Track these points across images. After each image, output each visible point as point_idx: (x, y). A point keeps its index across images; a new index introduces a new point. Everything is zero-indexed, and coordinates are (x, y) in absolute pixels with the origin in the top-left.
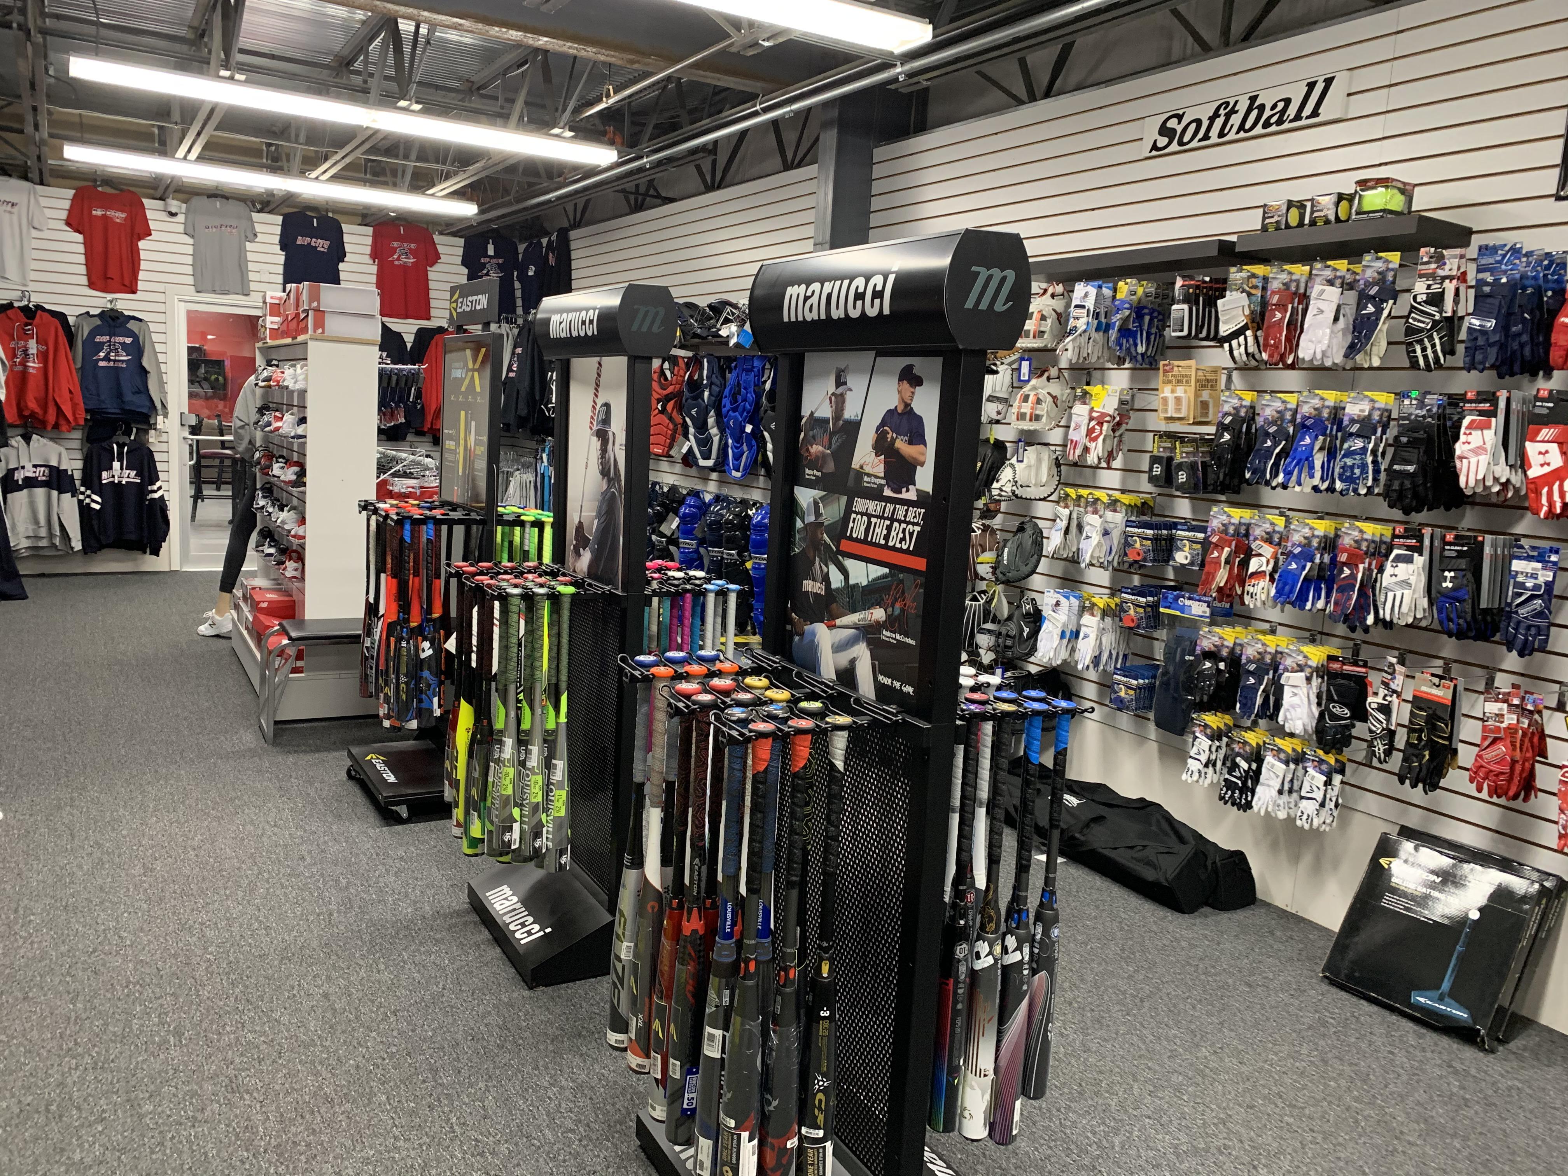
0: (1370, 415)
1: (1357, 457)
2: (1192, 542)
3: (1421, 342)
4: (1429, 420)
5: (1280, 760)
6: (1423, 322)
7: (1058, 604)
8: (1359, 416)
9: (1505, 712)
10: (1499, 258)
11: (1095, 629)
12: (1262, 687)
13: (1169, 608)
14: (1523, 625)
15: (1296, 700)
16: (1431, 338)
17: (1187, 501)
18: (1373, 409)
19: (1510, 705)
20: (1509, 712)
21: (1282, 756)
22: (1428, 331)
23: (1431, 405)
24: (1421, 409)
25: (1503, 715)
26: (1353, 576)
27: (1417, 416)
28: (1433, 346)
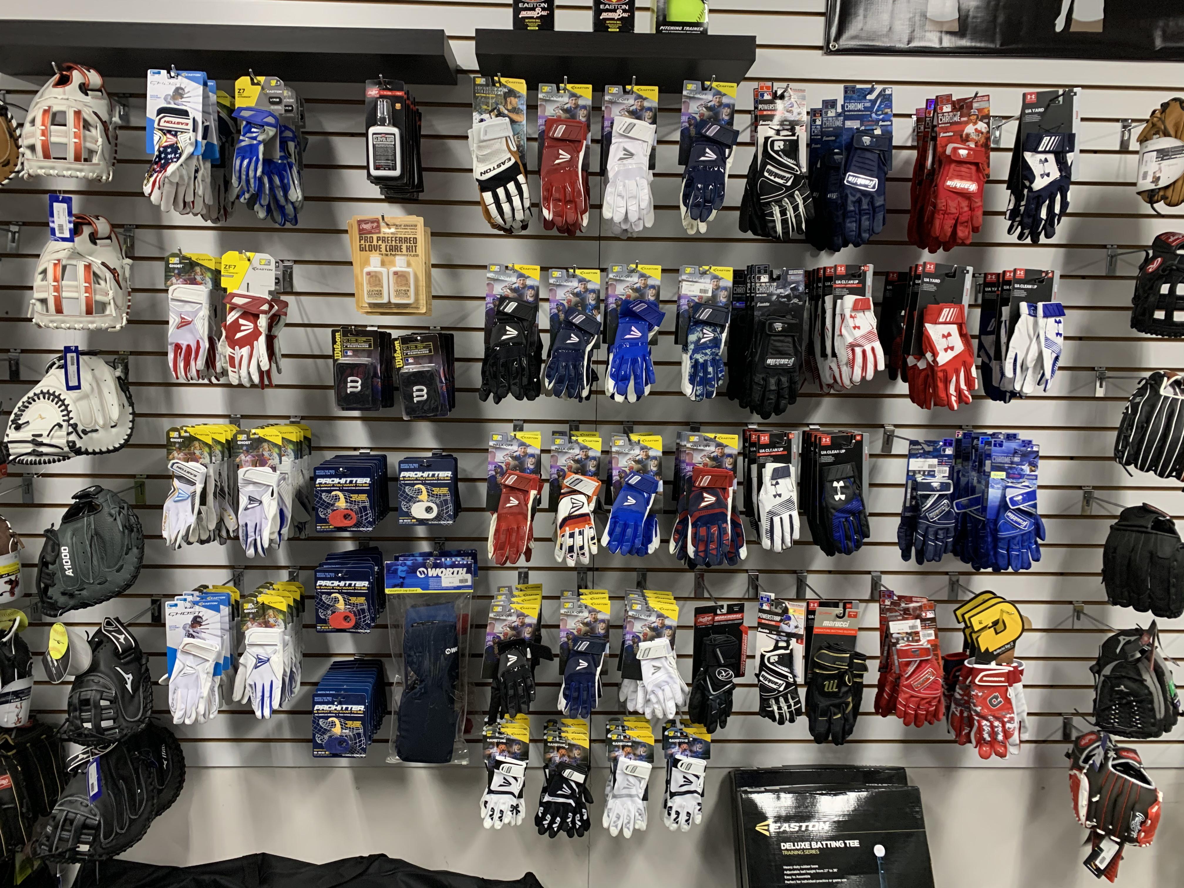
0: (714, 296)
1: (708, 351)
2: (431, 485)
3: (779, 202)
4: (796, 301)
5: (640, 758)
6: (782, 177)
7: (197, 621)
8: (701, 298)
9: (919, 629)
10: (868, 105)
11: (280, 647)
12: (599, 669)
13: (401, 585)
14: (931, 531)
15: (661, 676)
16: (791, 197)
17: (359, 423)
18: (717, 288)
19: (923, 620)
20: (924, 627)
21: (641, 751)
22: (788, 188)
23: (797, 282)
24: (784, 287)
25: (917, 633)
26: (721, 503)
27: (779, 296)
28: (796, 208)
